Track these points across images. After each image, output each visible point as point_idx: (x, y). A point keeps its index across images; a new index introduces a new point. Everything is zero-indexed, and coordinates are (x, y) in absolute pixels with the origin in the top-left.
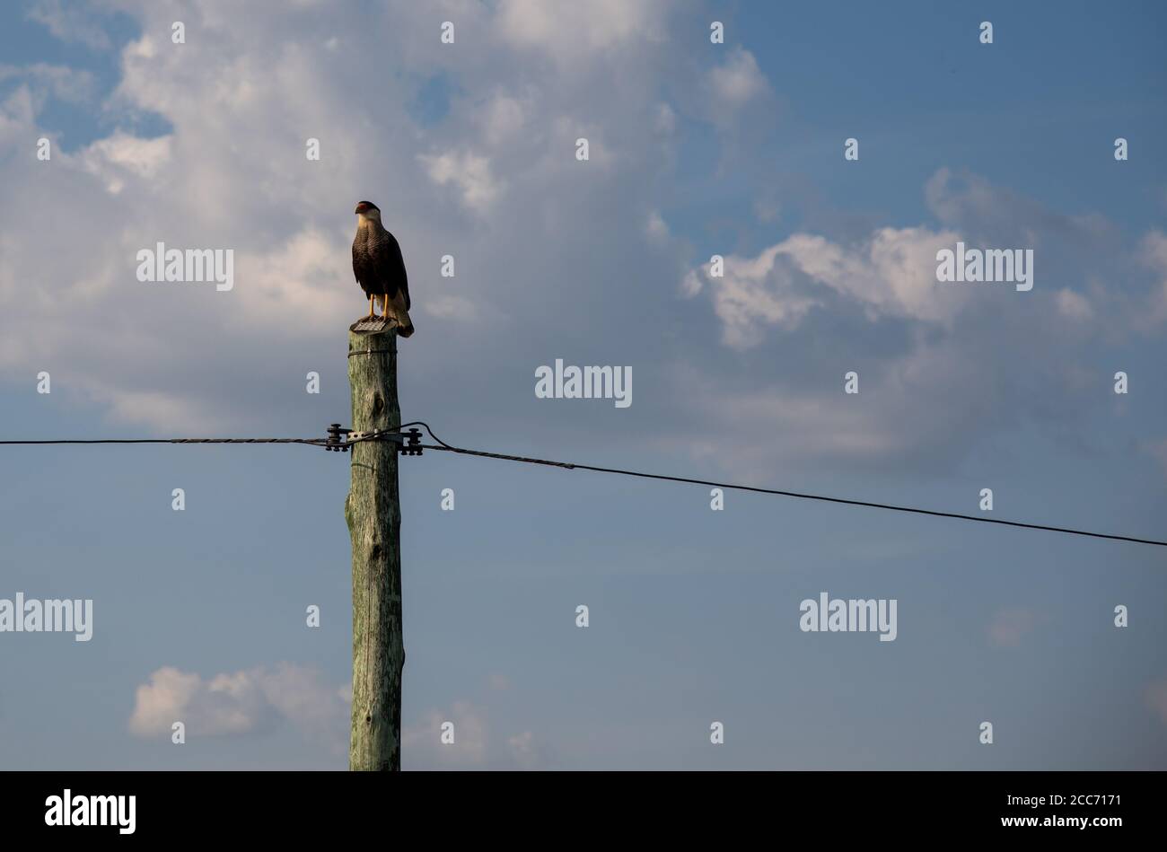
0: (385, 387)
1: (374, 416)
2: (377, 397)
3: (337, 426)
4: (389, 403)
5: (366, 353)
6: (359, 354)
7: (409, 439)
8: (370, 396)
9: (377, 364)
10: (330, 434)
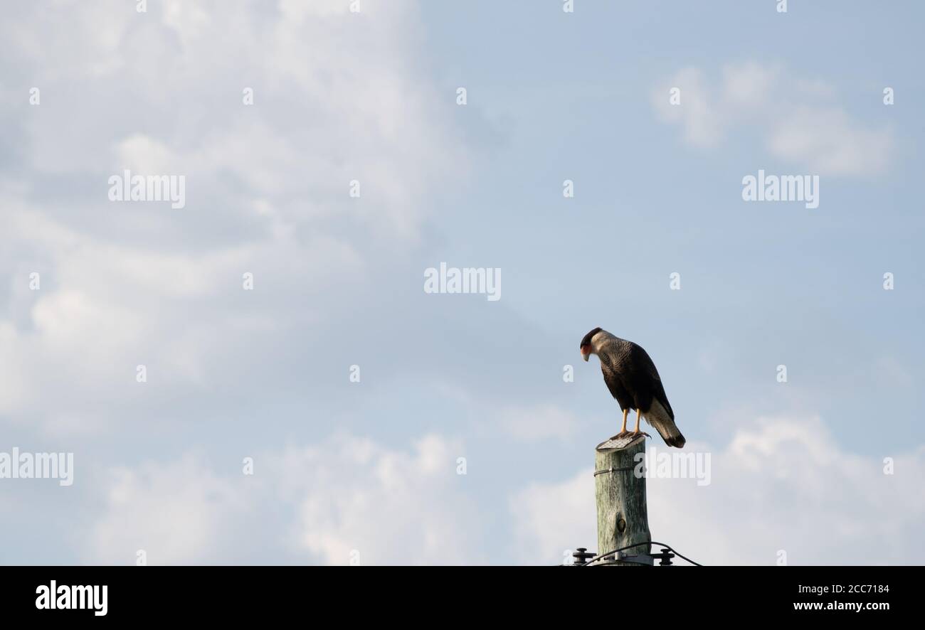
0: (628, 507)
1: (616, 538)
2: (619, 520)
3: (582, 550)
4: (632, 523)
5: (608, 471)
6: (601, 473)
7: (660, 560)
8: (612, 518)
9: (619, 482)
10: (576, 559)
